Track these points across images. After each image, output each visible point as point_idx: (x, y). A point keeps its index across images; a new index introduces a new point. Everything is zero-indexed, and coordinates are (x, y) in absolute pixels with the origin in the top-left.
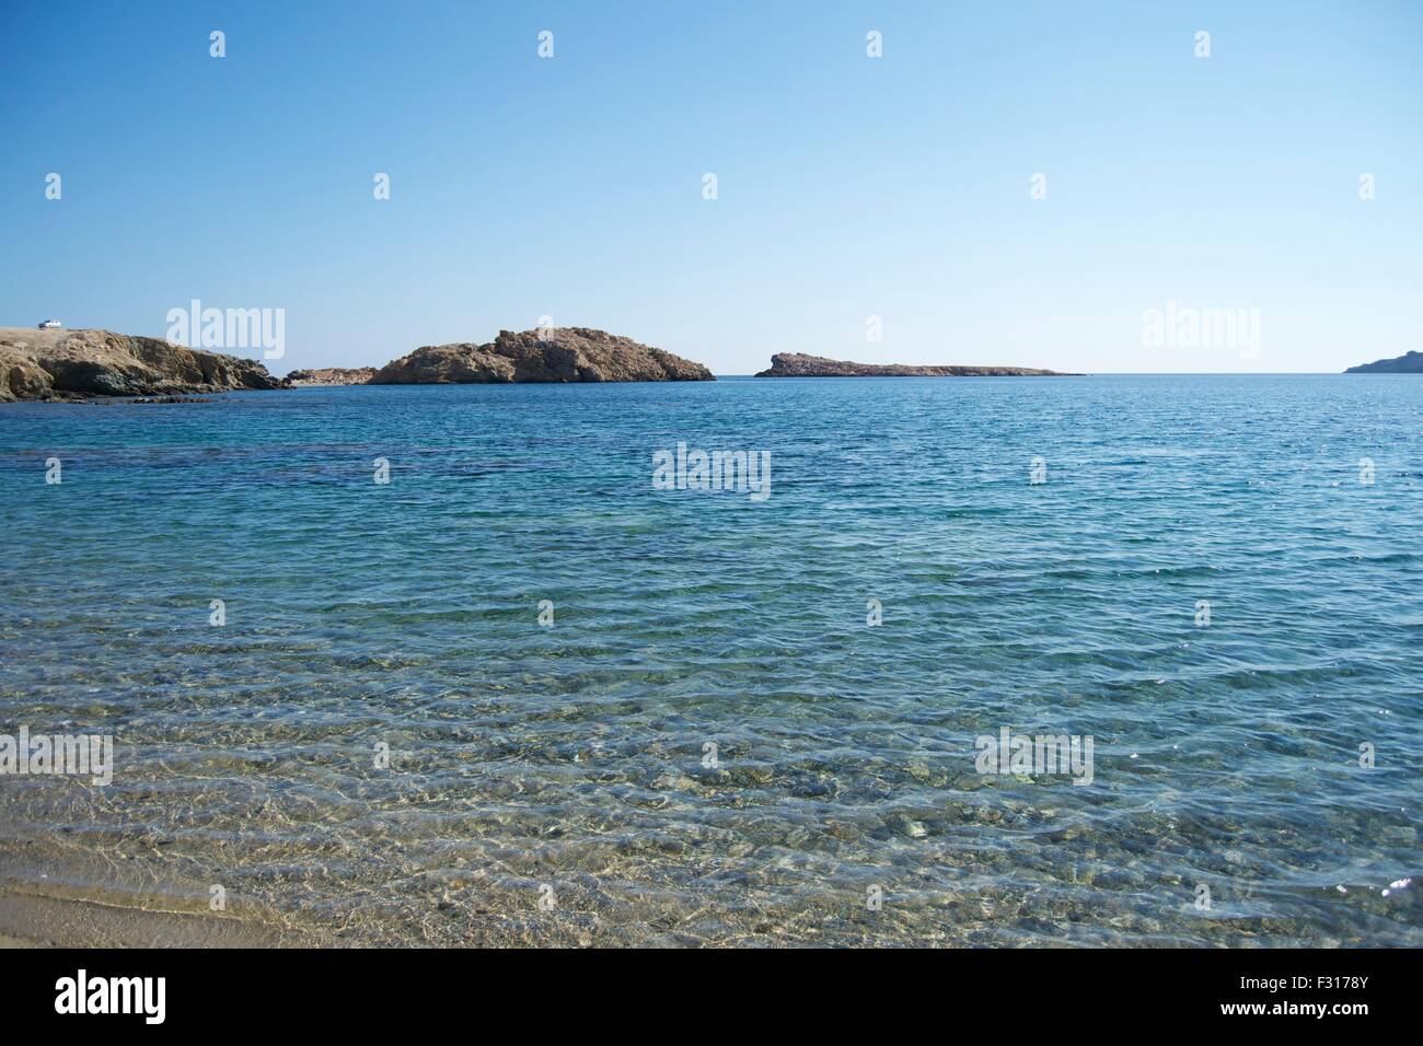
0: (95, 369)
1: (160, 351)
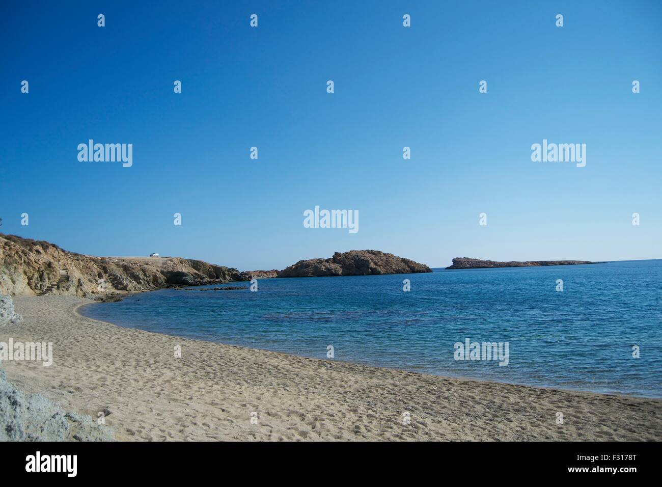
0: (182, 274)
1: (200, 265)
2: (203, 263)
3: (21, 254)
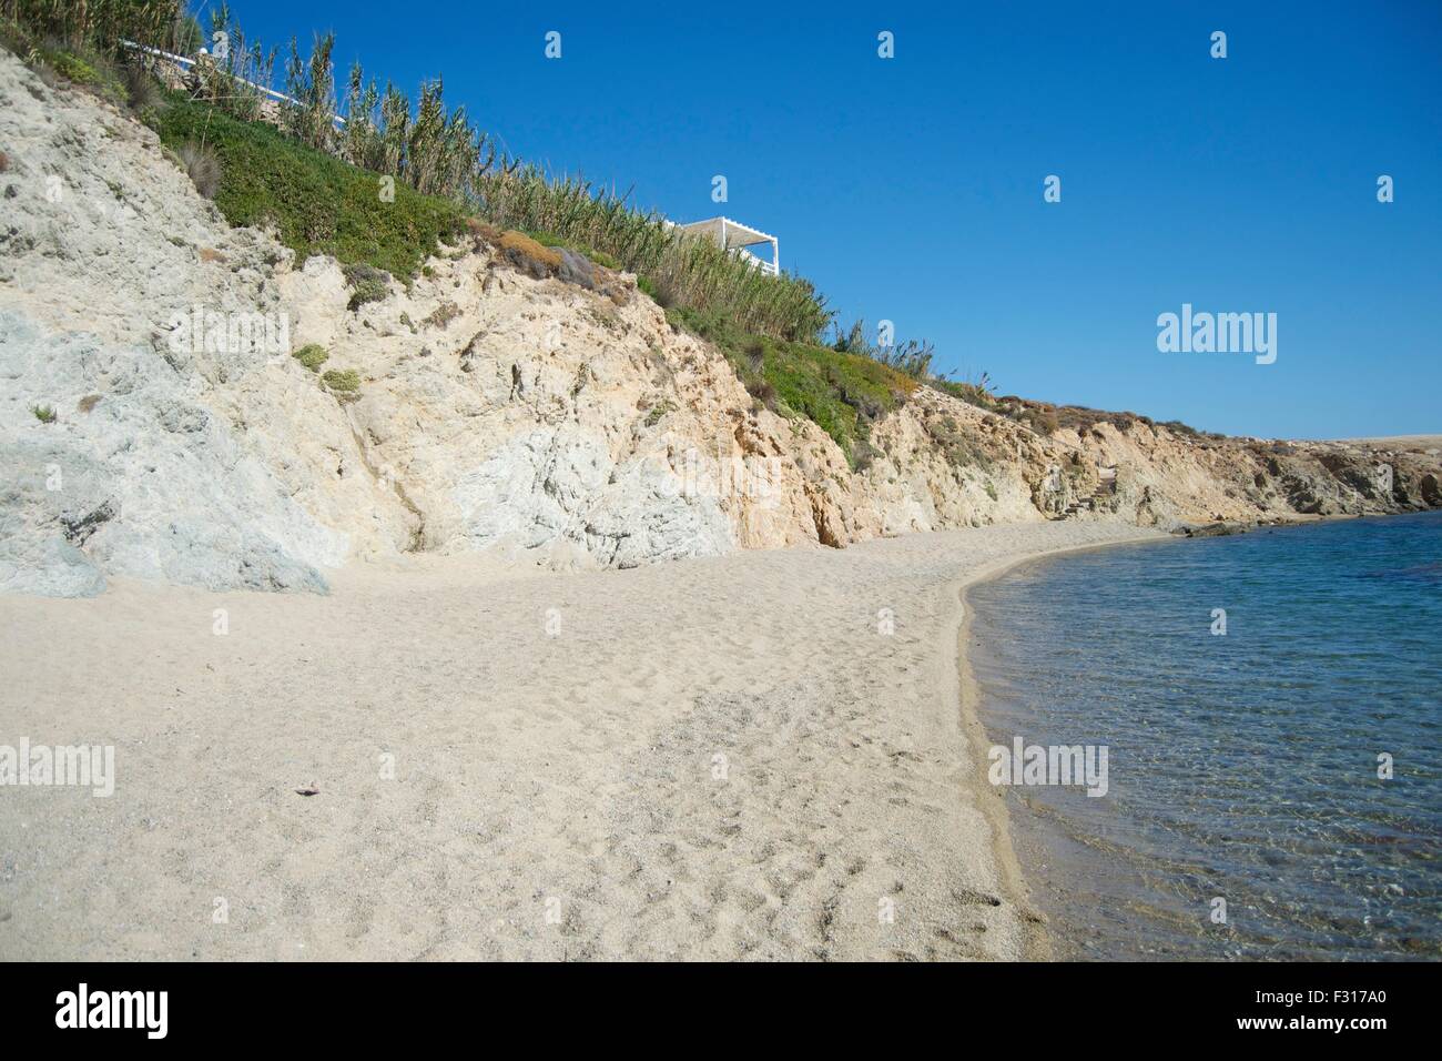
3: (1016, 439)
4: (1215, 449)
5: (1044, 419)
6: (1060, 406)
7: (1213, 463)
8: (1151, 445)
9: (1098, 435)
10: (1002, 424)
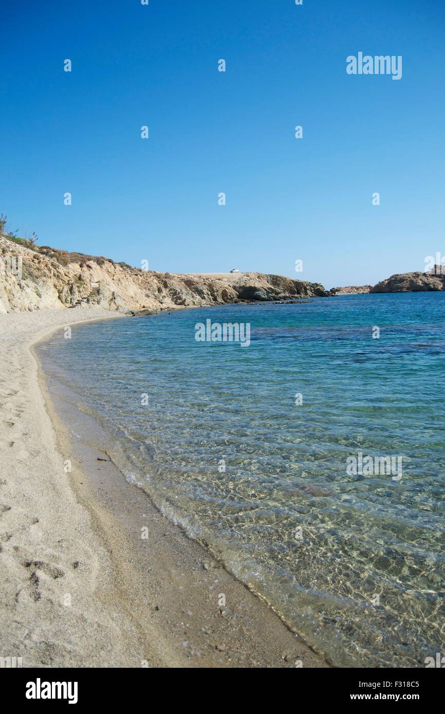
0: (254, 289)
1: (279, 281)
2: (282, 278)
3: (51, 267)
4: (141, 276)
5: (63, 258)
6: (69, 252)
7: (140, 282)
8: (113, 273)
9: (89, 267)
10: (43, 259)
